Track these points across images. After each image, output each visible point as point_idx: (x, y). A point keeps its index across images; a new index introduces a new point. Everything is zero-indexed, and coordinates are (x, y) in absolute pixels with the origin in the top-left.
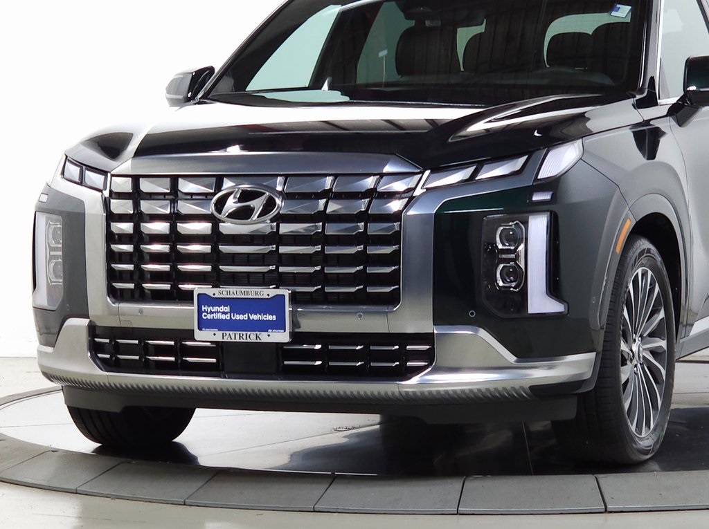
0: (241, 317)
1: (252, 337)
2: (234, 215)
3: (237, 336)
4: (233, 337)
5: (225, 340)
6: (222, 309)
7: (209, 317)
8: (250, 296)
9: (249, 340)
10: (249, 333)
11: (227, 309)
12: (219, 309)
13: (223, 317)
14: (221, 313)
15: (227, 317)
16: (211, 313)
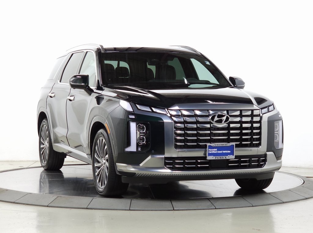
0: (220, 152)
1: (224, 158)
2: (217, 122)
3: (220, 158)
4: (218, 158)
5: (216, 159)
6: (215, 150)
7: (211, 152)
8: (224, 146)
9: (223, 159)
10: (223, 157)
11: (216, 150)
12: (214, 150)
13: (215, 152)
14: (214, 151)
15: (216, 152)
16: (211, 151)
